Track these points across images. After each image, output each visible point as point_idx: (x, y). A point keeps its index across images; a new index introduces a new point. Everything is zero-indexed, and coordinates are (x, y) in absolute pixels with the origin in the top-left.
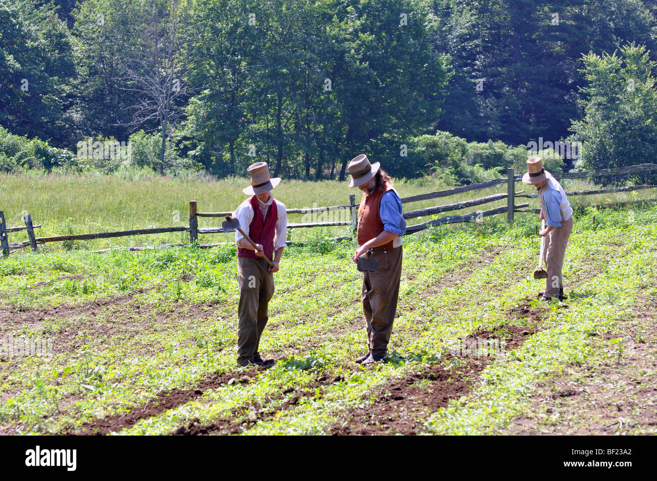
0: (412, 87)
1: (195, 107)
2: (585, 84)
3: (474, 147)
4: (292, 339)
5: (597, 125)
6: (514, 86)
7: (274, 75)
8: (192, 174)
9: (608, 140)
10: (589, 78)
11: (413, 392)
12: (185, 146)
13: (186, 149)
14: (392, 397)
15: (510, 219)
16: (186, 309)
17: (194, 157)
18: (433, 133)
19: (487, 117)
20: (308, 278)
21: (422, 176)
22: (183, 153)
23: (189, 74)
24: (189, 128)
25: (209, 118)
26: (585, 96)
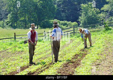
0: (50, 11)
1: (9, 16)
2: (82, 10)
3: (61, 22)
4: (41, 57)
5: (84, 17)
6: (68, 10)
7: (24, 9)
8: (9, 28)
9: (86, 20)
10: (82, 9)
11: (69, 65)
12: (8, 23)
13: (8, 24)
14: (66, 66)
15: (74, 34)
16: (17, 52)
17: (9, 25)
18: (54, 19)
19: (63, 16)
20: (38, 46)
21: (52, 27)
22: (7, 24)
23: (8, 10)
24: (8, 20)
25: (12, 18)
26: (81, 12)
